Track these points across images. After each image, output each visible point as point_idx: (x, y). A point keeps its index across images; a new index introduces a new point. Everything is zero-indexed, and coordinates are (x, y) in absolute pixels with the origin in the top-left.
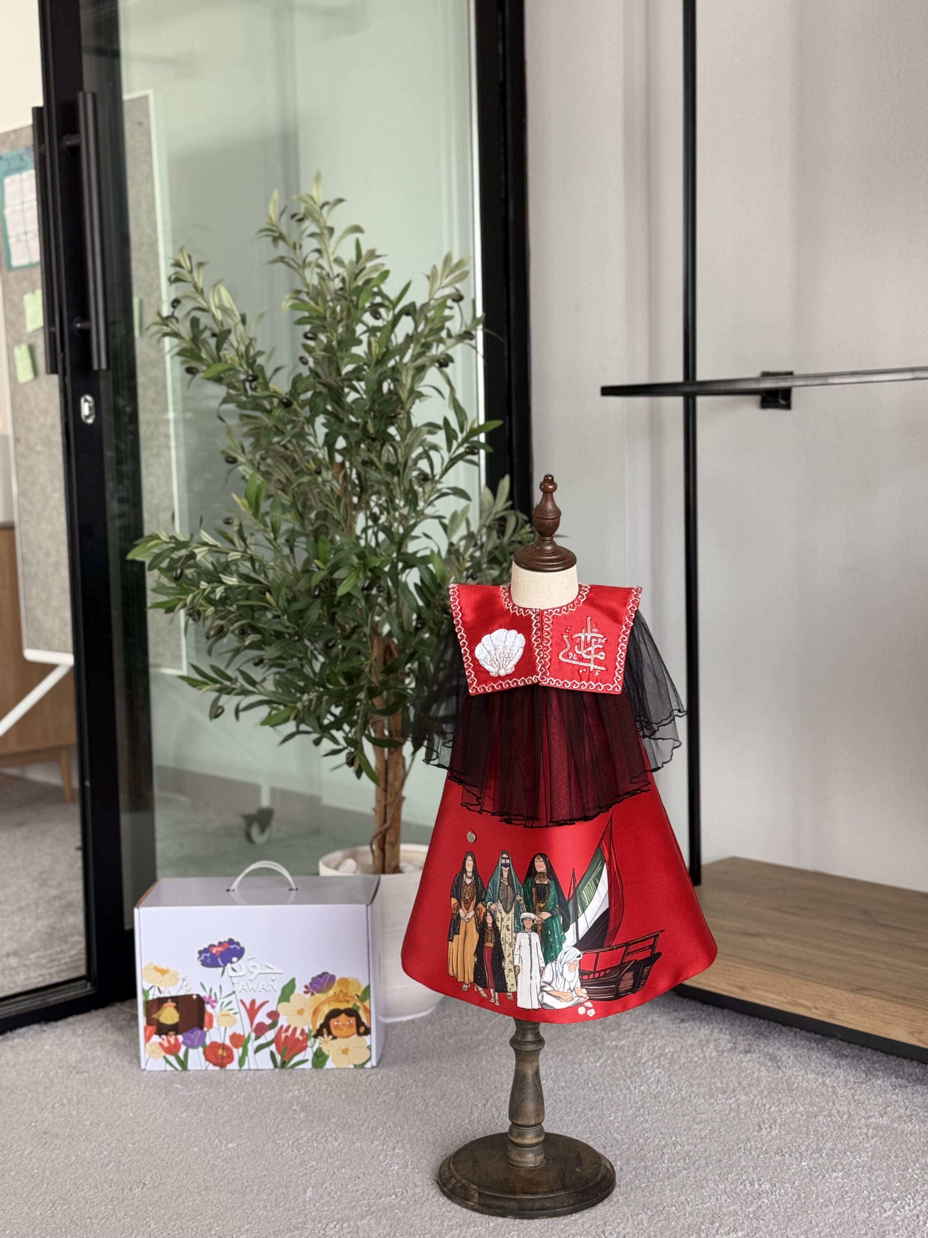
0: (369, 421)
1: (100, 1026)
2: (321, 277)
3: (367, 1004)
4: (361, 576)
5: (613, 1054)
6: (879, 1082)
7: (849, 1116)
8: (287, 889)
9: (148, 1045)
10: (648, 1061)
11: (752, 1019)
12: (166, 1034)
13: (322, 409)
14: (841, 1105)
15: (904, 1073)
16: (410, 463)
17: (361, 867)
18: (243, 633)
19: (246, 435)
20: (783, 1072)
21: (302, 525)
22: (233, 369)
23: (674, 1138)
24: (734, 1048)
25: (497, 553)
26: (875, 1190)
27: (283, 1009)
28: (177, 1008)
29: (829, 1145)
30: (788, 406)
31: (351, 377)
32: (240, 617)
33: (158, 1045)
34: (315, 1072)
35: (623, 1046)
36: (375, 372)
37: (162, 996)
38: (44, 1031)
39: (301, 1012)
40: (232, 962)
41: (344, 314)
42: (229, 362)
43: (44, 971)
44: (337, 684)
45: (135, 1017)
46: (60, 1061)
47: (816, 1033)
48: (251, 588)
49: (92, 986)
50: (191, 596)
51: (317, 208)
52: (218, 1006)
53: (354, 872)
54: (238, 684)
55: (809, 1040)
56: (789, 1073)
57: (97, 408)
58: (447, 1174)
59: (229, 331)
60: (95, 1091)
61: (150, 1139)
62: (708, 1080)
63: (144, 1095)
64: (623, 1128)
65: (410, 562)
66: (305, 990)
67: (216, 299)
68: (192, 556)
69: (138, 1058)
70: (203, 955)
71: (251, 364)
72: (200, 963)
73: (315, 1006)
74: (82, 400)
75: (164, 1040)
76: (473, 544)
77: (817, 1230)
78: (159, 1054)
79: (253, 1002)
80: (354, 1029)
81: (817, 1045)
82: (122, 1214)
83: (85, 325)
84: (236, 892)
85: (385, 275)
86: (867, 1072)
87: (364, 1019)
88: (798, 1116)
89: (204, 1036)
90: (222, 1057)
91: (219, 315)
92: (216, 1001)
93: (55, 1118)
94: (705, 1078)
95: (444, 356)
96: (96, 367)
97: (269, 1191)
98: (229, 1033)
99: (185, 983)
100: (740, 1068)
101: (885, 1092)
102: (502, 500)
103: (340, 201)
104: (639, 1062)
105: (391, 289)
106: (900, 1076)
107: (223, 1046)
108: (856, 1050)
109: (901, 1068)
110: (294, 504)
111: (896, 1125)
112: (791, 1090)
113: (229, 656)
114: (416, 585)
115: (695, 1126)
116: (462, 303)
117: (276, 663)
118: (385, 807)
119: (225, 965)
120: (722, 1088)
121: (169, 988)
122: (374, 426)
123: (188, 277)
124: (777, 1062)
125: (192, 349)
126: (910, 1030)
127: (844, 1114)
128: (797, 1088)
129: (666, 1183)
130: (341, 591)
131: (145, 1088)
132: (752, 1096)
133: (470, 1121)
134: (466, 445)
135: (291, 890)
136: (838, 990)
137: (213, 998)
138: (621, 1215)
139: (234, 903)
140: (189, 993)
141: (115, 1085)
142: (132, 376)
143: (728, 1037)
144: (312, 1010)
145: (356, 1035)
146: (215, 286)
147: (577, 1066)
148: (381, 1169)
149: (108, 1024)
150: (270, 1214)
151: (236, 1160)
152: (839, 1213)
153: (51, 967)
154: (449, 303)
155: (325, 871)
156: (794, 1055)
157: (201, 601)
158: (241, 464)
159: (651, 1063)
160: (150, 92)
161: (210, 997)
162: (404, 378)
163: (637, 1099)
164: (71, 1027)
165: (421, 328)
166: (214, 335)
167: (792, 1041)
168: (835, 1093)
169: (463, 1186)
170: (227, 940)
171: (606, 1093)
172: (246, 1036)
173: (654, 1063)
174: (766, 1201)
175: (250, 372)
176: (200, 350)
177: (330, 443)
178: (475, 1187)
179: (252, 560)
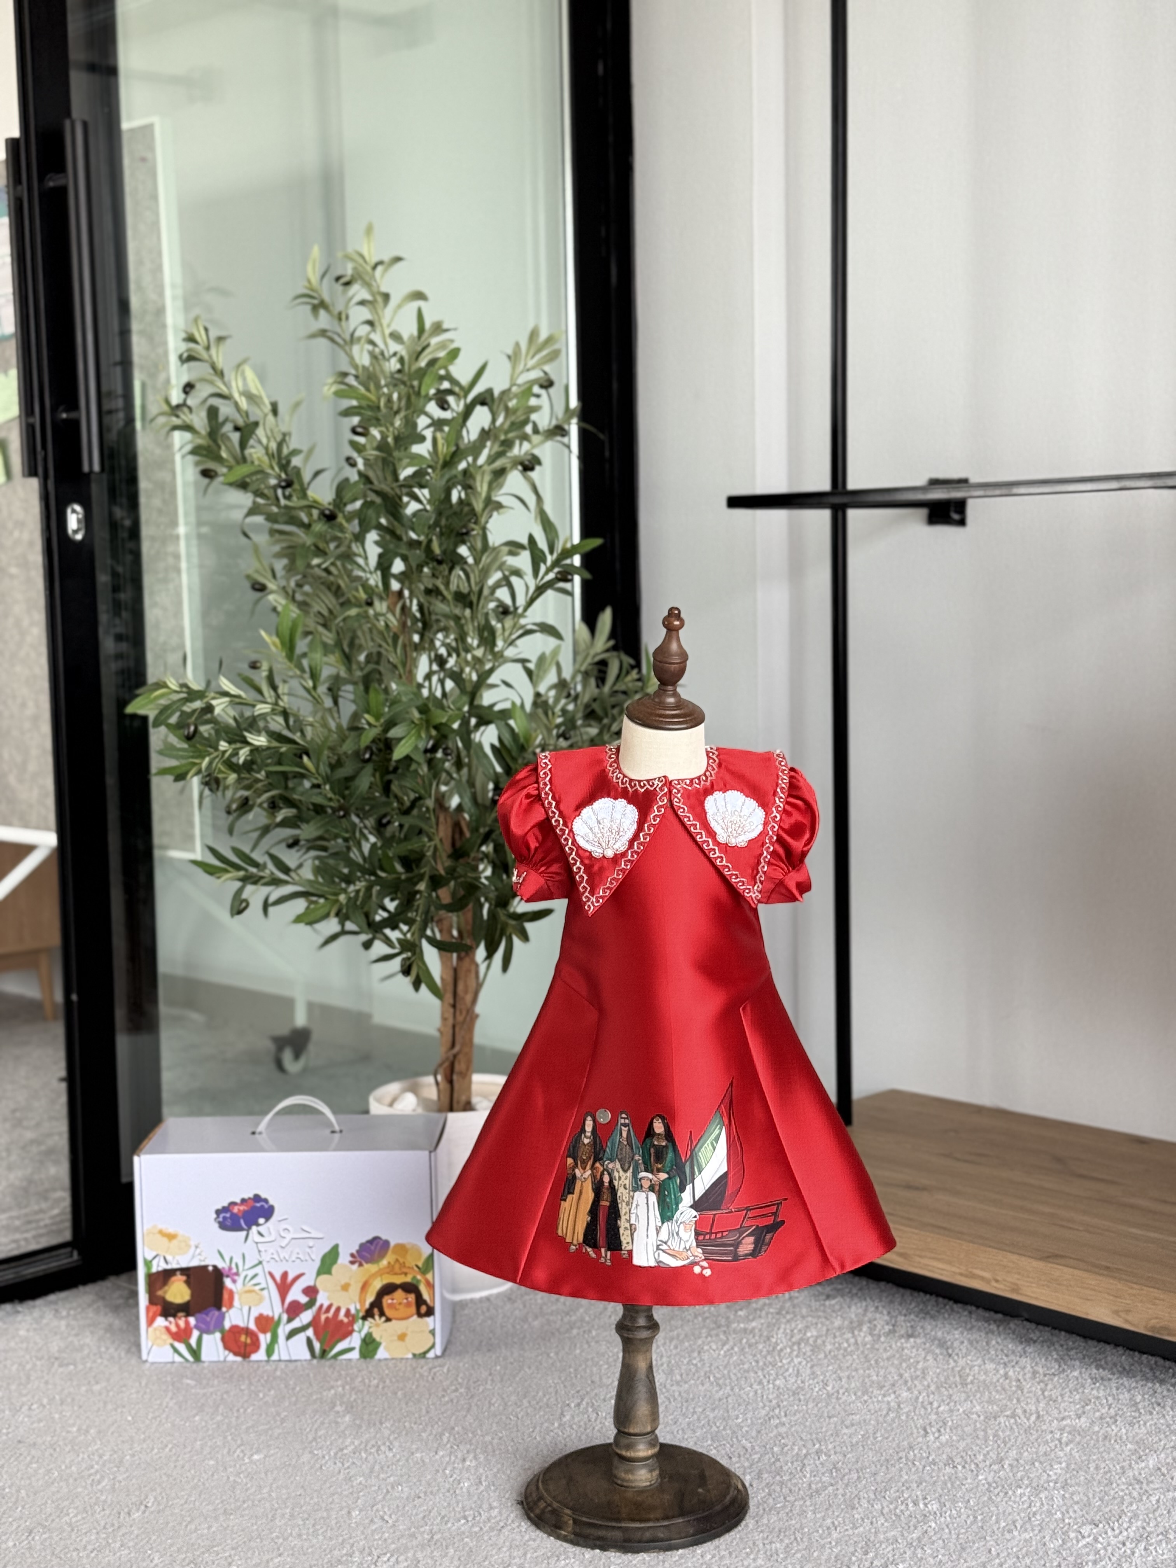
0: (434, 538)
1: (89, 1305)
2: (373, 356)
3: (429, 1276)
4: (423, 735)
5: (741, 1341)
6: (1076, 1373)
7: (1038, 1417)
8: (327, 1132)
9: (151, 1330)
10: (785, 1348)
11: (916, 1294)
12: (174, 1316)
13: (374, 523)
14: (1027, 1404)
15: (1106, 1363)
16: (486, 592)
17: (424, 1102)
18: (273, 806)
19: (278, 555)
20: (955, 1361)
21: (349, 669)
22: (261, 472)
23: (817, 1446)
24: (893, 1332)
25: (596, 706)
26: (1071, 1511)
27: (322, 1283)
28: (188, 1282)
29: (1013, 1453)
30: (962, 522)
31: (411, 482)
32: (270, 787)
33: (164, 1330)
34: (363, 1364)
35: (753, 1329)
36: (442, 476)
37: (169, 1267)
38: (18, 1312)
39: (345, 1287)
40: (258, 1225)
41: (403, 403)
42: (256, 463)
43: (17, 1236)
44: (393, 871)
45: (134, 1294)
46: (39, 1350)
47: (996, 1312)
48: (283, 749)
49: (79, 1254)
50: (207, 760)
51: (369, 269)
52: (240, 1280)
53: (414, 1110)
54: (267, 872)
55: (987, 1320)
56: (962, 1362)
57: (88, 521)
58: (534, 1495)
59: (256, 424)
60: (84, 1389)
61: (152, 1449)
62: (861, 1372)
63: (145, 1393)
64: (754, 1433)
65: (485, 717)
66: (351, 1259)
67: (240, 383)
68: (209, 709)
69: (138, 1346)
70: (222, 1216)
71: (284, 465)
72: (216, 1225)
73: (364, 1279)
74: (69, 511)
75: (171, 1323)
76: (565, 694)
77: (997, 1561)
78: (165, 1341)
79: (285, 1275)
80: (413, 1309)
81: (998, 1326)
82: (118, 1545)
83: (73, 415)
84: (264, 1135)
85: (454, 354)
86: (1061, 1360)
87: (426, 1296)
88: (974, 1416)
89: (222, 1317)
90: (246, 1345)
91: (243, 403)
92: (237, 1274)
93: (32, 1423)
94: (856, 1370)
95: (529, 457)
96: (86, 468)
97: (306, 1516)
98: (255, 1313)
99: (198, 1251)
100: (901, 1356)
101: (1083, 1386)
102: (602, 640)
103: (398, 259)
104: (774, 1348)
105: (462, 371)
106: (1101, 1366)
107: (247, 1331)
108: (1047, 1333)
109: (1101, 1357)
110: (338, 644)
111: (1096, 1429)
112: (964, 1384)
113: (255, 835)
114: (493, 747)
115: (845, 1431)
116: (552, 390)
117: (314, 844)
118: (454, 1027)
119: (249, 1228)
120: (878, 1383)
121: (178, 1257)
122: (440, 545)
123: (204, 355)
124: (947, 1349)
125: (209, 446)
126: (1116, 1308)
127: (1031, 1414)
128: (972, 1382)
129: (808, 1503)
130: (399, 753)
131: (147, 1385)
132: (916, 1392)
133: (560, 1425)
134: (556, 570)
135: (333, 1132)
136: (1023, 1258)
137: (234, 1270)
138: (750, 1544)
139: (262, 1150)
140: (203, 1264)
141: (108, 1380)
142: (132, 479)
143: (886, 1318)
144: (360, 1285)
145: (415, 1317)
146: (239, 366)
147: (695, 1354)
148: (447, 1486)
149: (100, 1303)
150: (306, 1544)
151: (263, 1475)
152: (1026, 1541)
153: (27, 1231)
154: (536, 389)
155: (377, 1108)
156: (969, 1340)
157: (220, 766)
158: (272, 592)
159: (788, 1350)
160: (155, 120)
161: (230, 1269)
162: (478, 484)
163: (771, 1397)
164: (53, 1307)
165: (500, 421)
166: (237, 429)
167: (966, 1323)
168: (1019, 1387)
169: (554, 1512)
170: (251, 1195)
171: (732, 1389)
172: (276, 1317)
173: (792, 1351)
174: (933, 1525)
175: (283, 476)
176: (219, 447)
177: (384, 566)
178: (568, 1511)
179: (285, 714)
